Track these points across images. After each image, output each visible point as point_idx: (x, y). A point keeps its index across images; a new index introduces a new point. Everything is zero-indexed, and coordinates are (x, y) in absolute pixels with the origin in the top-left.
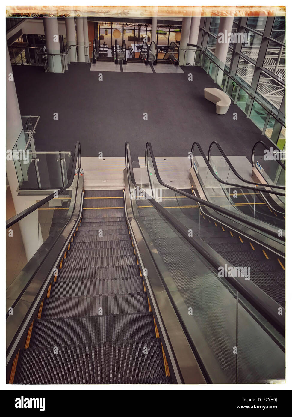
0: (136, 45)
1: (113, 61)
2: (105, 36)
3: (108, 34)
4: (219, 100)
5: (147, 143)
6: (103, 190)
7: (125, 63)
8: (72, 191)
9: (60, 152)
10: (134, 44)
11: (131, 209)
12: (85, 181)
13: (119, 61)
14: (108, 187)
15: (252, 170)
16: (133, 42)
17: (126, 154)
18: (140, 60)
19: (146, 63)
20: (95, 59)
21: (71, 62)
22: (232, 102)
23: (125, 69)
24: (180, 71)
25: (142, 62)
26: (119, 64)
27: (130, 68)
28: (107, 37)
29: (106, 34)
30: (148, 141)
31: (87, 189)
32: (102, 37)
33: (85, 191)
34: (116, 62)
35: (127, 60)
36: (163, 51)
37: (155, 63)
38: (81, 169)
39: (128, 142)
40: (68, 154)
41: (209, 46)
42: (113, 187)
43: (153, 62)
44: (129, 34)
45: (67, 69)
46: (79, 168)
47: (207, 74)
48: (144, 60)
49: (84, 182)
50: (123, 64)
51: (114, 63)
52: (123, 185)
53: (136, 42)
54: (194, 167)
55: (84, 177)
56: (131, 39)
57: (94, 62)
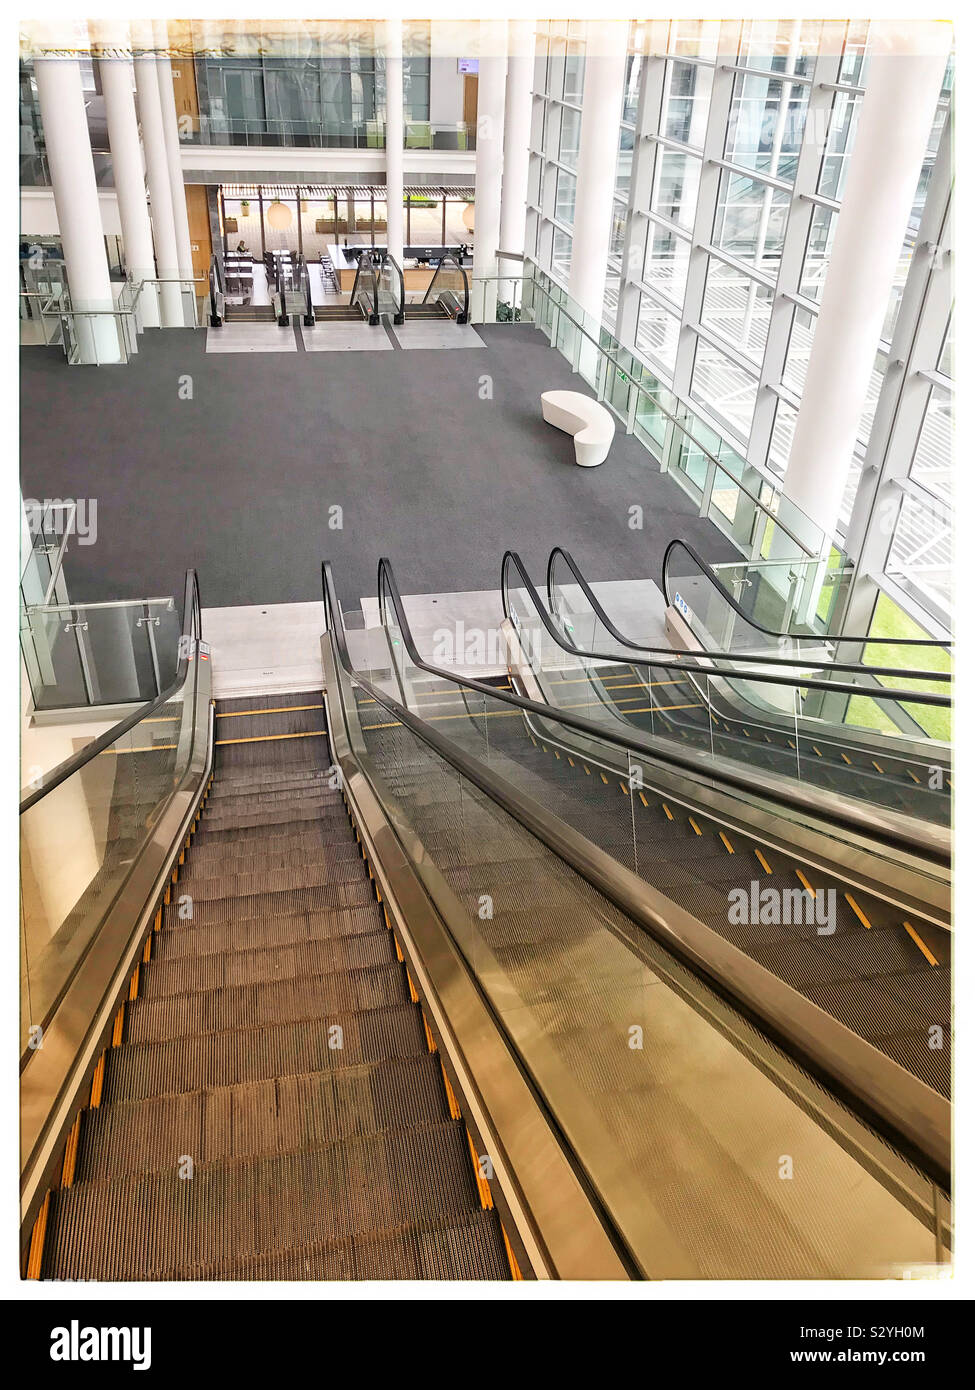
0: (344, 247)
1: (274, 319)
2: (242, 222)
3: (251, 214)
4: (582, 425)
5: (381, 561)
6: (267, 696)
7: (309, 322)
8: (182, 703)
9: (145, 602)
10: (337, 243)
11: (344, 734)
12: (214, 674)
13: (291, 320)
14: (278, 686)
15: (666, 617)
16: (332, 237)
17: (325, 594)
18: (353, 312)
19: (374, 321)
20: (219, 314)
21: (145, 328)
22: (620, 430)
23: (311, 342)
24: (475, 341)
25: (361, 319)
26: (291, 327)
27: (324, 337)
28: (248, 225)
29: (245, 215)
30: (383, 557)
31: (222, 696)
32: (231, 226)
33: (217, 701)
34: (283, 322)
35: (313, 314)
36: (427, 264)
37: (398, 320)
38: (201, 644)
39: (329, 563)
40: (166, 605)
41: (558, 257)
42: (294, 684)
43: (391, 318)
44: (319, 210)
45: (135, 350)
46: (197, 641)
47: (553, 345)
48: (366, 312)
49: (211, 677)
50: (303, 327)
51: (275, 327)
52: (320, 678)
53: (342, 238)
54: (511, 619)
55: (213, 664)
56: (324, 227)
57: (216, 322)
